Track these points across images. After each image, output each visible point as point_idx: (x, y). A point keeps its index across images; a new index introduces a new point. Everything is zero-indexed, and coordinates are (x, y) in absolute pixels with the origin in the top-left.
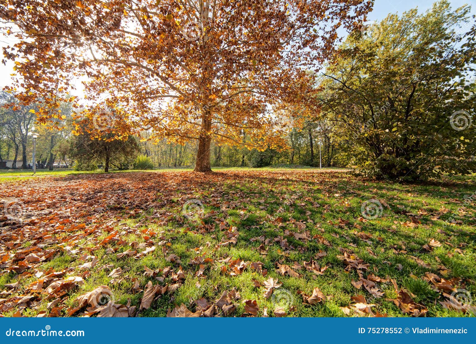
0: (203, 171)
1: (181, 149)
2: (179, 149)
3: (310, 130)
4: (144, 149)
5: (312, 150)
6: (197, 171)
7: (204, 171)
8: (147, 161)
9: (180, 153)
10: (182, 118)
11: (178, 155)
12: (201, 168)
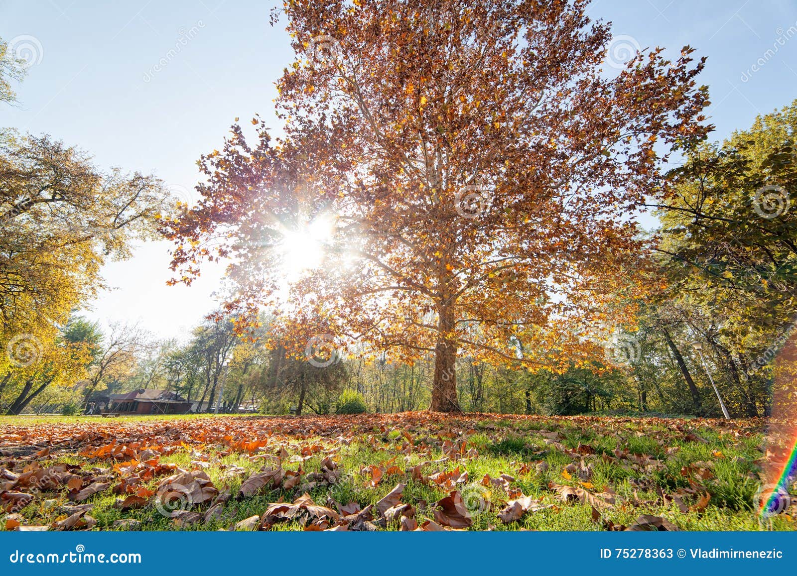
0: (443, 411)
1: (412, 381)
2: (408, 382)
3: (667, 334)
4: (356, 381)
5: (689, 379)
6: (434, 410)
7: (448, 411)
8: (357, 400)
9: (411, 389)
10: (409, 319)
11: (408, 393)
12: (441, 403)
